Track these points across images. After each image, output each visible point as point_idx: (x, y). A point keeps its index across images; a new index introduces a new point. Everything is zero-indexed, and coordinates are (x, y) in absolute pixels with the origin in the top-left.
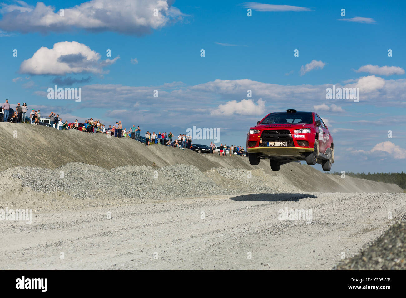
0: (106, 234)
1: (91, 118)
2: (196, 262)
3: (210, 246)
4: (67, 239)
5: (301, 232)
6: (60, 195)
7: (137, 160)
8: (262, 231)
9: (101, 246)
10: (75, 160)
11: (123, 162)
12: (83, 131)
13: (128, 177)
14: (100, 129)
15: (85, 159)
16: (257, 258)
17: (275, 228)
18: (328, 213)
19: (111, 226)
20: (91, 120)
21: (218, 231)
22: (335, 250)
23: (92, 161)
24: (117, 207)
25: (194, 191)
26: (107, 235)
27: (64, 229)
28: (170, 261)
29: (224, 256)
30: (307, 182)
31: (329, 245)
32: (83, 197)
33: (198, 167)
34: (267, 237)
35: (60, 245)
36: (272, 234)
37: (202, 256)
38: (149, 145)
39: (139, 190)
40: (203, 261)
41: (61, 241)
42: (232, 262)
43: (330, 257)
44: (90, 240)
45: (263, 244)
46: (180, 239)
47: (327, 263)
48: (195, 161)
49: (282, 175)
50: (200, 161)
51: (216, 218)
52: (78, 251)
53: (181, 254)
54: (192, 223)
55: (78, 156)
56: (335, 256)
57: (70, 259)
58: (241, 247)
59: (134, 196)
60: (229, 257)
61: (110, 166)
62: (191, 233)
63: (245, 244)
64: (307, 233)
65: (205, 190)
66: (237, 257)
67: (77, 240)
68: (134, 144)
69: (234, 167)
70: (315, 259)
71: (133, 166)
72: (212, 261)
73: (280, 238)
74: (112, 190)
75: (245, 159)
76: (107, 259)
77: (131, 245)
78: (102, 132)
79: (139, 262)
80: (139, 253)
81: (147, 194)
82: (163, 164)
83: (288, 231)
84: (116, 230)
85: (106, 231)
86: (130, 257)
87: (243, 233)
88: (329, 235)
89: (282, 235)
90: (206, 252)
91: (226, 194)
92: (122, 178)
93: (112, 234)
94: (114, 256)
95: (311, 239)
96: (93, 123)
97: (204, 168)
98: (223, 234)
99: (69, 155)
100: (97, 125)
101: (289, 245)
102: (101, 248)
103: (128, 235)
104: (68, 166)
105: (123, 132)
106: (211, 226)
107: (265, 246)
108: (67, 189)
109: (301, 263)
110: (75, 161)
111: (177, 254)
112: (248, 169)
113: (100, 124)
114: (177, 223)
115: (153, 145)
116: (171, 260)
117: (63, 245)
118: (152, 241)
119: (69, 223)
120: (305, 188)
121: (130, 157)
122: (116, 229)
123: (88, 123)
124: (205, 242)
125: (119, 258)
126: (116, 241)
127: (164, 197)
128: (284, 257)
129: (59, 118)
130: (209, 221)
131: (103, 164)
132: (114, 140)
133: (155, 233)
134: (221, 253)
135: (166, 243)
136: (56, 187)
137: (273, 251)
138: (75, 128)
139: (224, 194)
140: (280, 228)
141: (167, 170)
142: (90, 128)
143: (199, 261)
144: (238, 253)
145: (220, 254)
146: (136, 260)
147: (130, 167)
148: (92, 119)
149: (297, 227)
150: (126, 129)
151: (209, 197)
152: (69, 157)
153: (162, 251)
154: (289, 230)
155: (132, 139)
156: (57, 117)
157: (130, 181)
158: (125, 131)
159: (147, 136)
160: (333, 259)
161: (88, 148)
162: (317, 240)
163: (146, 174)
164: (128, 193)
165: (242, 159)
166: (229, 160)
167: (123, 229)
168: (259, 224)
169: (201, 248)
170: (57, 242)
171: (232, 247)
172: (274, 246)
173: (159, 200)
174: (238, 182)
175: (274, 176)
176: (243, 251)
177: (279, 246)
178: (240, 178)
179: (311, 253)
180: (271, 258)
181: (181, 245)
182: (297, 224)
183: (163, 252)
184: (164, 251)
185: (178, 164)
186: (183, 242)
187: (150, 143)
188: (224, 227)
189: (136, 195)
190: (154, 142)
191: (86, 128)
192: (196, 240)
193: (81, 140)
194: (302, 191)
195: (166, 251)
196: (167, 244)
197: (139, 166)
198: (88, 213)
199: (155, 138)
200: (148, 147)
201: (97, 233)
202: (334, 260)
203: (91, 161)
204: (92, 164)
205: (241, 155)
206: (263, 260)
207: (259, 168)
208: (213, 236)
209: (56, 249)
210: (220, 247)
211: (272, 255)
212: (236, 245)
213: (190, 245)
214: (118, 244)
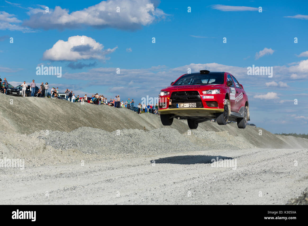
0: (109, 181)
1: (97, 93)
2: (178, 202)
3: (188, 190)
4: (79, 185)
5: (257, 179)
6: (74, 152)
7: (132, 125)
8: (227, 178)
9: (105, 190)
10: (85, 125)
11: (121, 126)
12: (91, 103)
13: (125, 138)
14: (103, 101)
15: (92, 124)
16: (224, 199)
17: (237, 176)
18: (277, 165)
19: (113, 175)
20: (96, 95)
21: (194, 178)
22: (284, 193)
23: (97, 125)
24: (117, 160)
25: (175, 148)
26: (110, 181)
27: (77, 177)
28: (157, 202)
29: (198, 197)
30: (261, 141)
31: (279, 189)
32: (91, 153)
33: (178, 130)
34: (231, 183)
35: (74, 189)
36: (235, 180)
37: (182, 197)
38: (141, 113)
39: (134, 147)
40: (183, 201)
41: (75, 186)
42: (205, 202)
43: (280, 198)
44: (97, 186)
45: (228, 188)
46: (165, 185)
47: (277, 203)
48: (176, 125)
49: (242, 136)
50: (179, 125)
51: (192, 169)
52: (88, 194)
53: (166, 196)
54: (174, 172)
55: (87, 122)
56: (284, 197)
57: (82, 200)
58: (212, 191)
59: (130, 152)
60: (202, 198)
61: (111, 130)
62: (174, 180)
63: (214, 188)
64: (262, 180)
65: (183, 147)
66: (208, 198)
67: (87, 185)
68: (129, 113)
69: (205, 129)
70: (268, 199)
71: (129, 129)
72: (190, 201)
73: (242, 184)
74: (113, 148)
75: (213, 124)
76: (111, 200)
77: (128, 189)
78: (105, 104)
79: (134, 202)
80: (134, 195)
81: (139, 151)
82: (151, 127)
83: (247, 178)
84: (117, 178)
85: (109, 179)
86: (128, 198)
87: (213, 180)
88: (279, 181)
89: (243, 181)
90: (185, 195)
91: (200, 150)
92: (121, 138)
93: (113, 181)
94: (115, 198)
95: (265, 184)
96: (98, 97)
97: (182, 130)
98: (197, 180)
99: (80, 121)
100: (101, 99)
101: (248, 189)
102: (105, 191)
103: (125, 182)
104: (80, 130)
105: (121, 103)
106: (189, 174)
107: (230, 190)
108: (79, 147)
109: (258, 202)
110: (85, 126)
111: (163, 196)
112: (216, 131)
113: (104, 98)
114: (163, 173)
115: (143, 113)
116: (159, 200)
117: (77, 189)
118: (144, 186)
119: (81, 172)
120: (260, 146)
121: (126, 123)
122: (117, 177)
123: (94, 97)
124: (184, 187)
125: (119, 199)
126: (117, 186)
127: (152, 153)
128: (244, 198)
129: (72, 94)
130: (187, 171)
131: (105, 128)
132: (114, 110)
133: (146, 180)
134: (196, 195)
135: (155, 187)
136: (71, 146)
137: (236, 193)
138: (85, 101)
139: (198, 150)
140: (241, 176)
141: (155, 133)
142: (96, 101)
143: (180, 201)
144: (209, 195)
145: (196, 196)
146: (132, 200)
147: (127, 130)
148: (97, 94)
149: (254, 176)
150: (123, 101)
151: (187, 152)
152: (80, 123)
153: (151, 194)
154: (248, 177)
155: (127, 109)
156: (71, 93)
157: (126, 141)
158: (122, 103)
159: (139, 107)
160: (282, 200)
161: (94, 116)
162: (269, 185)
163: (138, 135)
164: (125, 149)
165: (211, 124)
166: (201, 125)
167: (122, 177)
168: (225, 173)
169: (181, 191)
170: (72, 187)
171: (204, 191)
172: (237, 190)
173: (148, 155)
174: (208, 141)
175: (236, 136)
176: (213, 194)
177: (240, 190)
178: (210, 138)
179: (265, 195)
180: (235, 199)
181: (166, 189)
182: (254, 173)
183: (153, 195)
184: (153, 194)
185: (163, 127)
186: (168, 187)
187: (141, 112)
188: (198, 175)
189: (131, 152)
190: (145, 111)
191: (93, 101)
192: (177, 185)
193: (89, 110)
194: (257, 148)
195: (155, 194)
196: (155, 188)
197: (133, 129)
198: (95, 165)
199: (145, 108)
200: (140, 115)
201: (102, 180)
202: (283, 200)
203: (97, 126)
204: (98, 128)
205: (211, 121)
206: (228, 200)
207: (224, 130)
208: (190, 182)
209: (72, 193)
210: (196, 191)
211: (235, 196)
212: (208, 189)
213: (172, 189)
214: (119, 188)
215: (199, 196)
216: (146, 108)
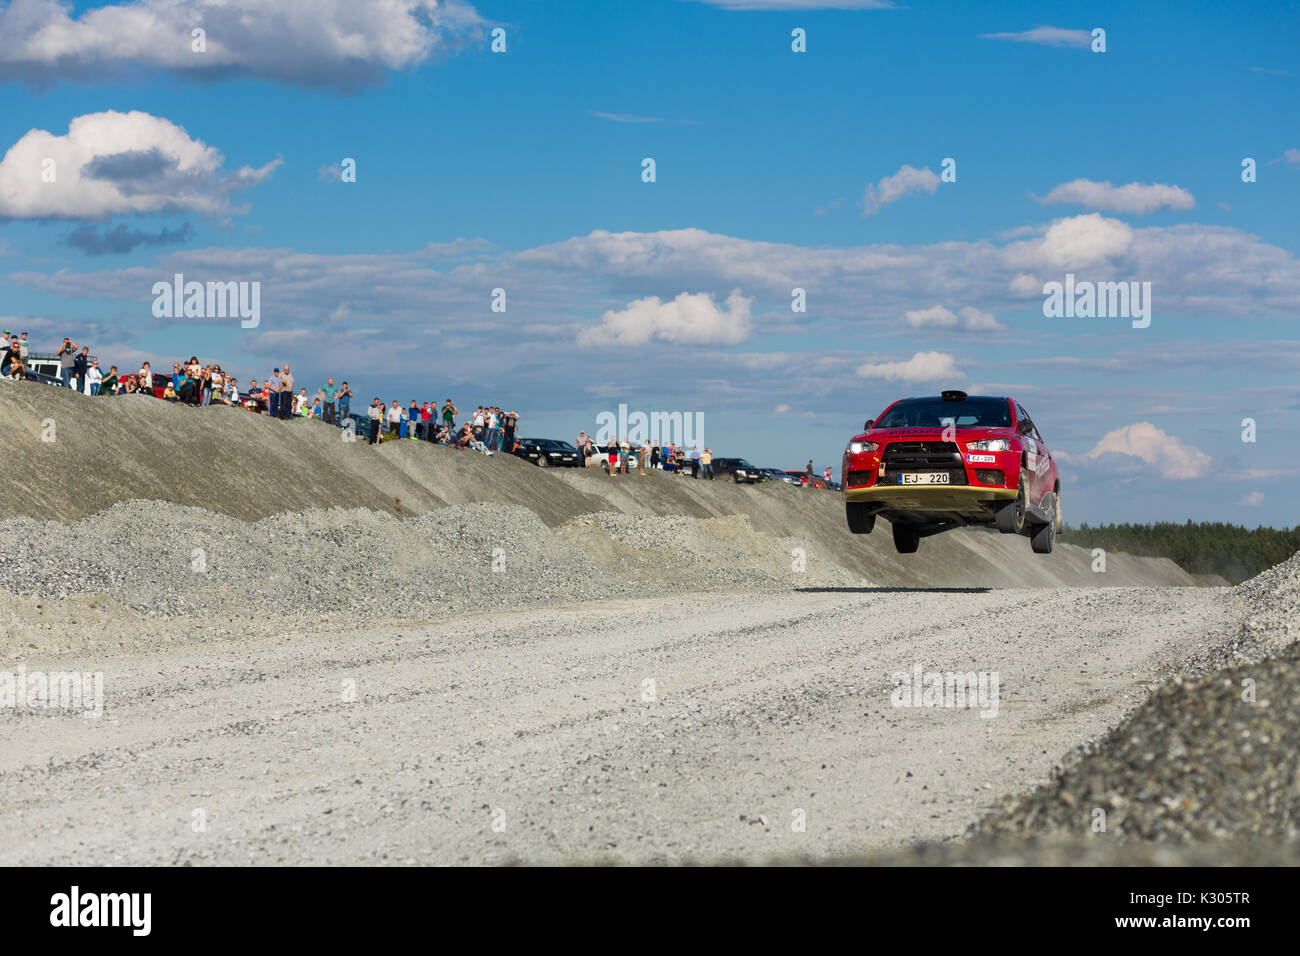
0: (242, 728)
1: (194, 358)
2: (534, 815)
3: (578, 763)
4: (117, 747)
5: (866, 715)
6: (93, 607)
7: (344, 490)
8: (743, 712)
9: (228, 770)
10: (144, 491)
11: (297, 499)
12: (167, 399)
13: (311, 546)
14: (221, 391)
15: (174, 491)
16: (728, 801)
17: (784, 703)
18: (953, 654)
19: (259, 702)
20: (191, 363)
21: (602, 714)
22: (977, 771)
23: (197, 494)
24: (278, 641)
25: (526, 588)
26: (246, 731)
27: (108, 714)
28: (448, 813)
29: (621, 794)
30: (886, 557)
31: (957, 755)
32: (167, 610)
33: (539, 511)
34: (759, 733)
35: (94, 765)
36: (775, 721)
37: (553, 795)
38: (381, 442)
39: (349, 586)
40: (554, 810)
41: (97, 754)
42: (647, 812)
43: (961, 792)
44: (191, 750)
45: (746, 756)
46: (479, 744)
47: (951, 814)
48: (529, 493)
49: (808, 534)
50: (544, 491)
51: (595, 674)
52: (155, 785)
53: (483, 789)
54: (519, 690)
55: (151, 480)
56: (977, 790)
57: (129, 810)
58: (677, 767)
59: (333, 607)
60: (637, 797)
61: (255, 512)
62: (518, 722)
63: (689, 755)
64: (888, 717)
65: (559, 583)
66: (662, 797)
67: (148, 748)
68: (334, 442)
69: (653, 508)
70: (912, 799)
71: (330, 509)
72: (583, 810)
73: (801, 736)
74: (261, 587)
75: (686, 484)
76: (248, 809)
77: (323, 762)
78: (229, 403)
79: (348, 816)
80: (351, 789)
81: (375, 600)
82: (426, 501)
83: (827, 712)
84: (277, 715)
85: (241, 720)
86: (323, 800)
87: (684, 719)
88: (956, 722)
89: (808, 725)
90: (564, 783)
91: (629, 596)
92: (295, 548)
93: (262, 727)
94: (269, 800)
95: (900, 738)
96: (199, 373)
97: (557, 514)
98: (618, 723)
99: (124, 478)
100: (210, 379)
101: (831, 756)
102: (227, 773)
103: (312, 731)
104: (120, 513)
105: (297, 400)
106: (581, 698)
107: (752, 762)
108: (117, 585)
109: (868, 812)
110: (143, 496)
111: (473, 791)
112: (700, 517)
113: (223, 376)
114: (472, 692)
115: (391, 442)
116: (452, 808)
117: (106, 765)
118: (392, 750)
119: (124, 693)
120: (882, 577)
121: (318, 482)
122: (276, 712)
123: (182, 373)
124: (560, 751)
125: (286, 804)
126: (277, 750)
127: (428, 607)
128: (813, 795)
129: (88, 359)
130: (573, 684)
131: (235, 506)
132: (269, 426)
133: (402, 723)
134: (611, 784)
135: (437, 755)
136: (82, 580)
137: (778, 776)
138: (143, 389)
139: (620, 597)
140: (801, 704)
141: (440, 523)
142: (189, 390)
143: (541, 812)
144: (665, 785)
145: (610, 787)
146: (342, 810)
147: (320, 512)
148: (194, 360)
149: (854, 701)
150: (305, 391)
151: (575, 605)
152: (122, 484)
153: (423, 780)
154: (830, 708)
155: (324, 423)
156: (81, 355)
157: (319, 560)
158: (301, 399)
159: (375, 413)
160: (970, 801)
161: (182, 453)
162: (919, 741)
163: (369, 535)
164: (313, 595)
165: (678, 484)
166: (638, 489)
167: (297, 712)
168: (732, 692)
169: (549, 770)
170: (85, 756)
171: (646, 767)
172: (782, 761)
173: (413, 617)
174: (665, 557)
175: (782, 536)
176: (684, 778)
177: (797, 761)
178: (672, 545)
179: (900, 781)
180: (772, 799)
181: (484, 761)
182: (853, 690)
183: (428, 785)
184: (431, 782)
185: (474, 501)
186: (492, 753)
187: (382, 437)
188: (621, 701)
189: (339, 604)
190: (398, 433)
191: (178, 389)
192: (530, 743)
193: (160, 428)
194: (871, 584)
195: (438, 781)
196: (439, 759)
197: (347, 508)
198: (184, 662)
199: (399, 421)
200: (378, 448)
201: (213, 725)
202: (973, 804)
203: (193, 496)
204: (197, 505)
205: (676, 472)
206: (746, 806)
207: (735, 511)
208: (588, 732)
209: (84, 780)
210: (609, 766)
211: (775, 788)
212: (661, 758)
213: (512, 763)
214: (283, 760)
215: (623, 790)
216: (405, 417)
